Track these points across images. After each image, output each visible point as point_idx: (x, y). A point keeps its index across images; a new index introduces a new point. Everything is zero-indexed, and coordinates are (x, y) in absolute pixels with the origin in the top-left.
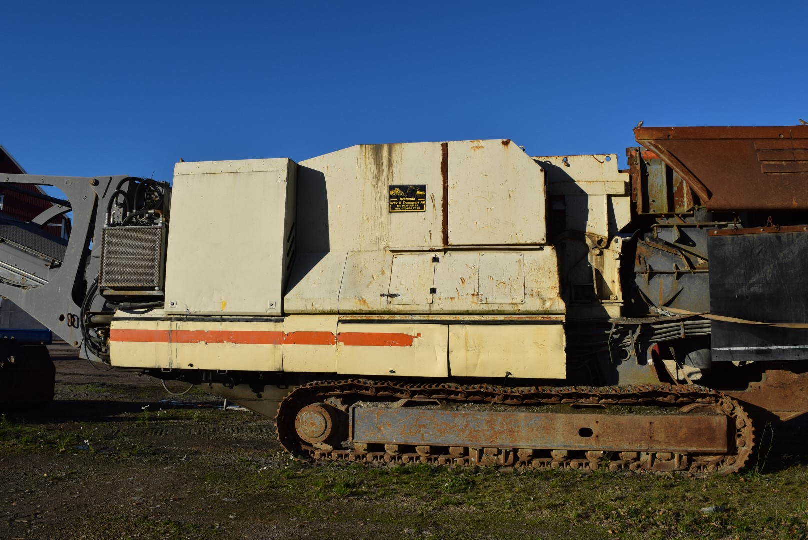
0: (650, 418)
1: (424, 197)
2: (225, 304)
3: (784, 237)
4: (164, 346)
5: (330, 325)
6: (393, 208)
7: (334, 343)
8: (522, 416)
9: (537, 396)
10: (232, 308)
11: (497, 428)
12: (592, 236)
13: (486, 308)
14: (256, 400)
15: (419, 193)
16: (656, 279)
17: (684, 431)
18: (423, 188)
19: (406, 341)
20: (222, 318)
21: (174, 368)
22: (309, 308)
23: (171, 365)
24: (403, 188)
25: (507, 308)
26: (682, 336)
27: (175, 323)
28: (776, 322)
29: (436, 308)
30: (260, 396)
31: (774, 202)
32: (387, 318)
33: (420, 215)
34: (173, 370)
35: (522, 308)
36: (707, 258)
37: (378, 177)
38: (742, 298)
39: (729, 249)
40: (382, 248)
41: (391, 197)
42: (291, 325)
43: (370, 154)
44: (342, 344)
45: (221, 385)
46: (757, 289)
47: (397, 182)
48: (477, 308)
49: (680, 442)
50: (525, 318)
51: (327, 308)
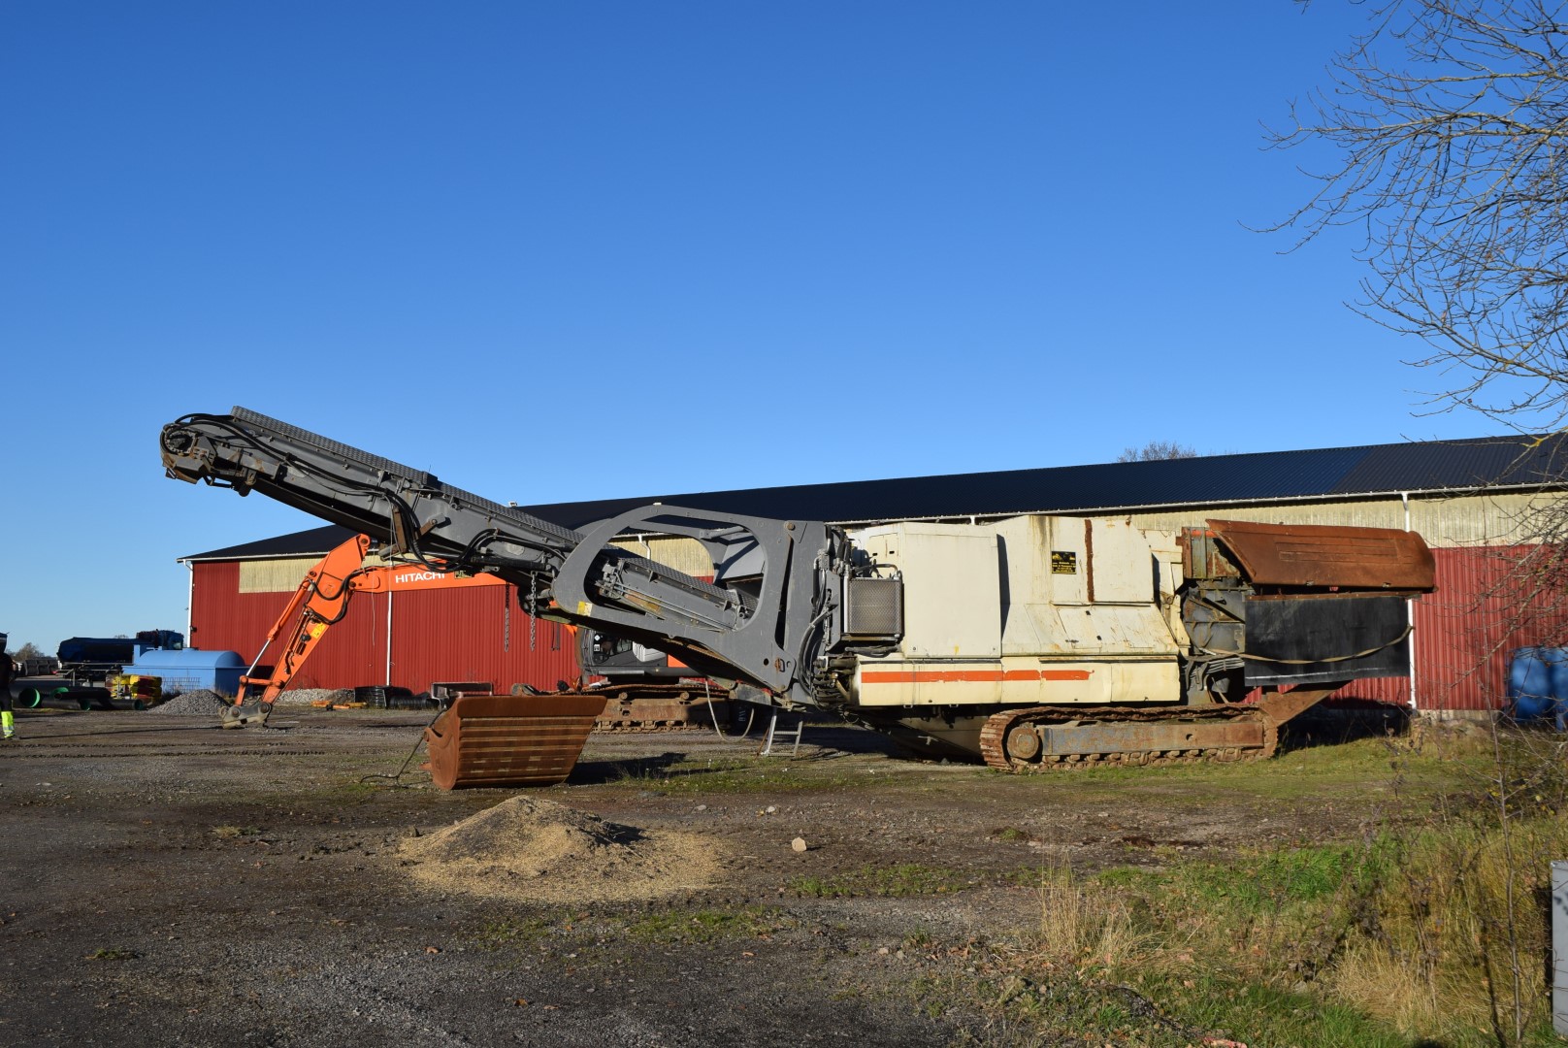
0: (1223, 725)
1: (1074, 562)
2: (957, 648)
3: (1286, 601)
4: (909, 685)
5: (1034, 665)
6: (1055, 569)
7: (1039, 679)
8: (1155, 727)
9: (1164, 713)
10: (962, 653)
11: (1141, 737)
12: (1164, 594)
13: (1134, 651)
14: (948, 731)
15: (1071, 559)
16: (1198, 627)
17: (1242, 733)
18: (1073, 555)
19: (1083, 676)
20: (952, 661)
21: (915, 704)
22: (1020, 652)
23: (913, 701)
24: (1061, 554)
25: (1146, 651)
26: (1225, 669)
27: (917, 665)
28: (1281, 659)
29: (1104, 651)
30: (951, 727)
31: (1286, 581)
32: (1071, 658)
33: (1071, 577)
34: (914, 706)
35: (1154, 651)
36: (1244, 619)
37: (1043, 543)
38: (1263, 643)
39: (1256, 609)
40: (1047, 602)
41: (1053, 561)
42: (1009, 665)
43: (1036, 524)
44: (1045, 679)
45: (919, 719)
46: (1271, 637)
47: (1057, 549)
48: (1128, 651)
49: (1240, 740)
50: (1155, 658)
51: (1032, 652)
